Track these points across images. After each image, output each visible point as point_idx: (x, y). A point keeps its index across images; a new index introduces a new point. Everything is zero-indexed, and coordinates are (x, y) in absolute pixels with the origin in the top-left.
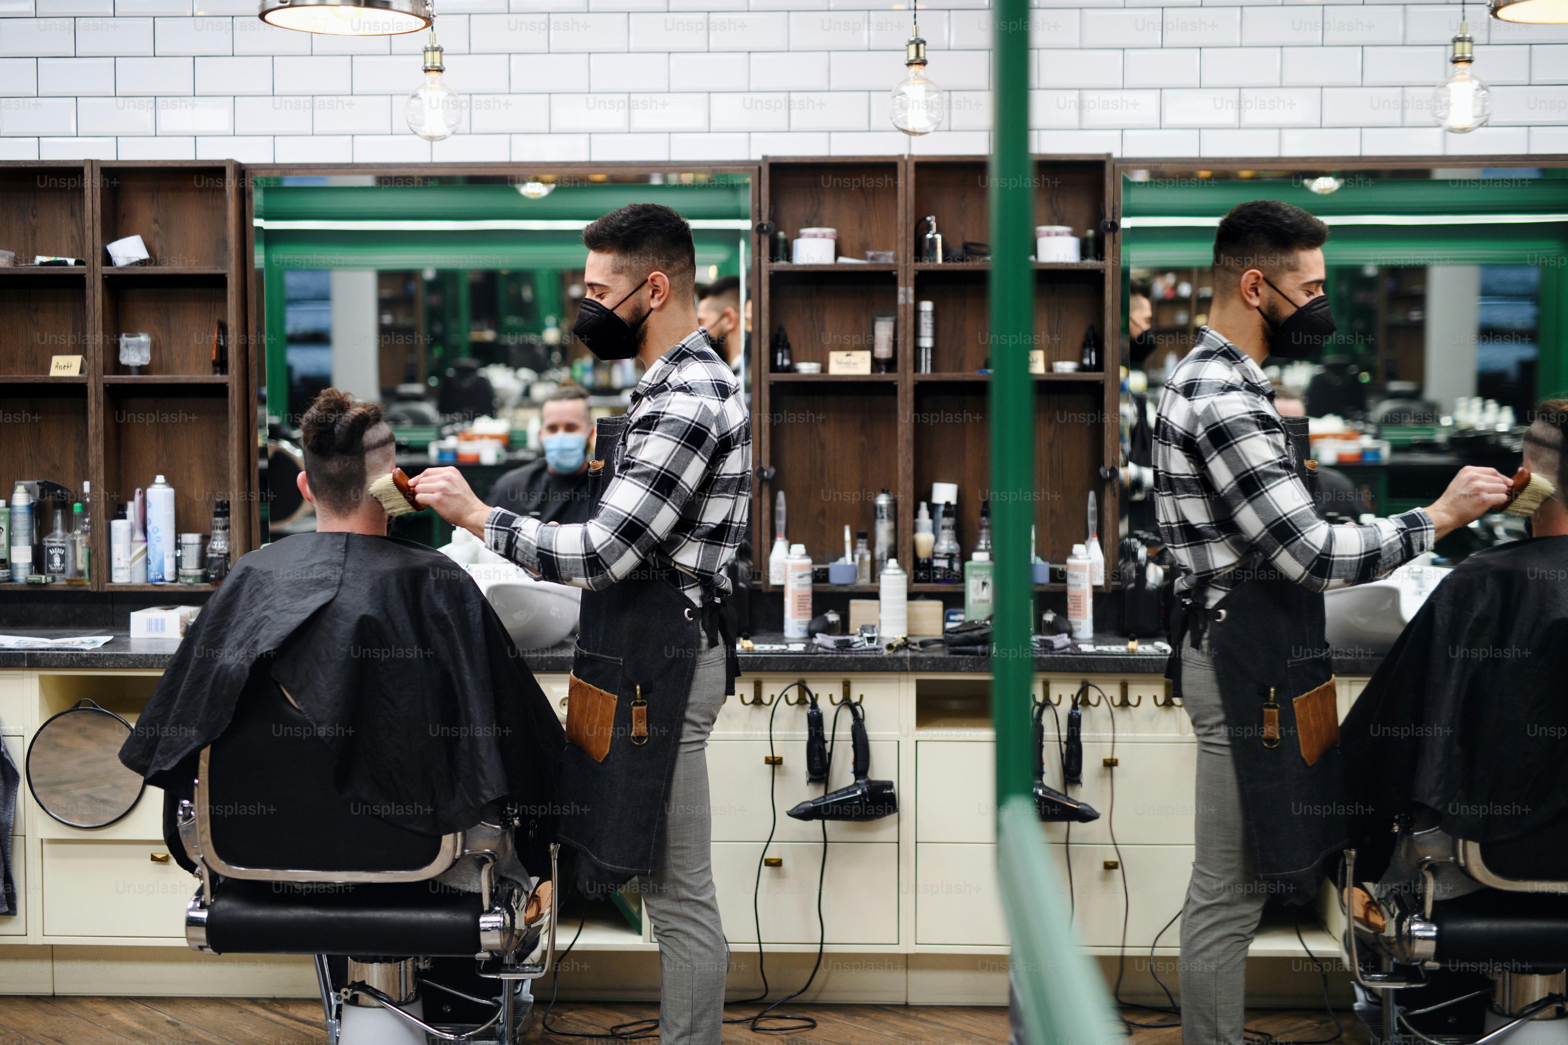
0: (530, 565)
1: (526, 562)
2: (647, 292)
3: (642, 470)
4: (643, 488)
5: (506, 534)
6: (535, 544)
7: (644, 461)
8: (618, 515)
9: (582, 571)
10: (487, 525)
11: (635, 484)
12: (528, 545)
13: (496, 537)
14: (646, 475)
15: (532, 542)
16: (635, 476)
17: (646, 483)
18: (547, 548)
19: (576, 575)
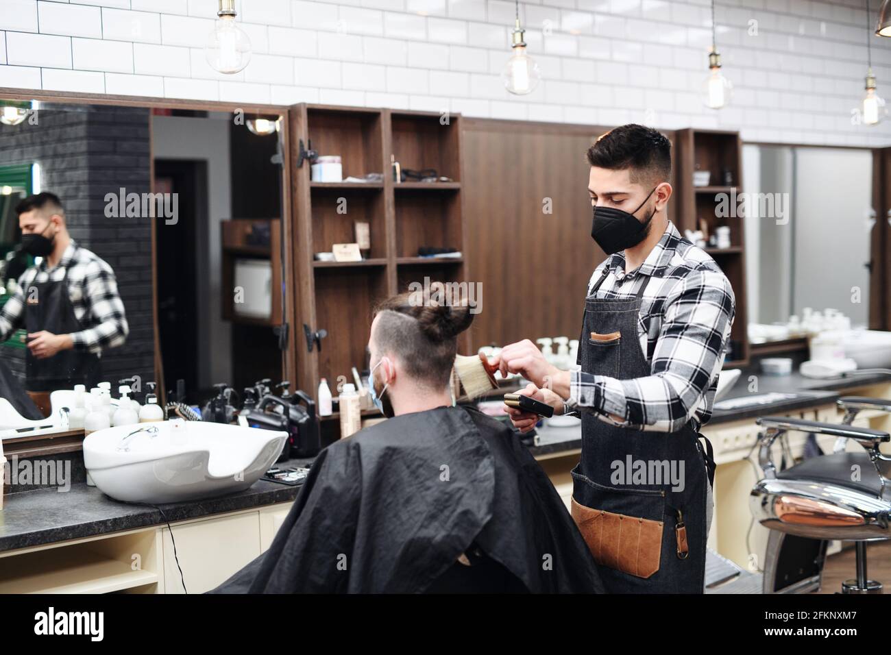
0: (617, 413)
1: (614, 411)
2: (655, 198)
3: (698, 331)
4: (701, 345)
5: (593, 389)
6: (623, 395)
7: (699, 324)
8: (689, 367)
9: (667, 415)
10: (572, 383)
11: (694, 342)
12: (616, 396)
13: (582, 392)
14: (702, 335)
15: (619, 393)
16: (692, 335)
17: (702, 341)
18: (634, 397)
19: (661, 419)
